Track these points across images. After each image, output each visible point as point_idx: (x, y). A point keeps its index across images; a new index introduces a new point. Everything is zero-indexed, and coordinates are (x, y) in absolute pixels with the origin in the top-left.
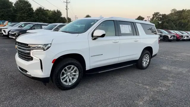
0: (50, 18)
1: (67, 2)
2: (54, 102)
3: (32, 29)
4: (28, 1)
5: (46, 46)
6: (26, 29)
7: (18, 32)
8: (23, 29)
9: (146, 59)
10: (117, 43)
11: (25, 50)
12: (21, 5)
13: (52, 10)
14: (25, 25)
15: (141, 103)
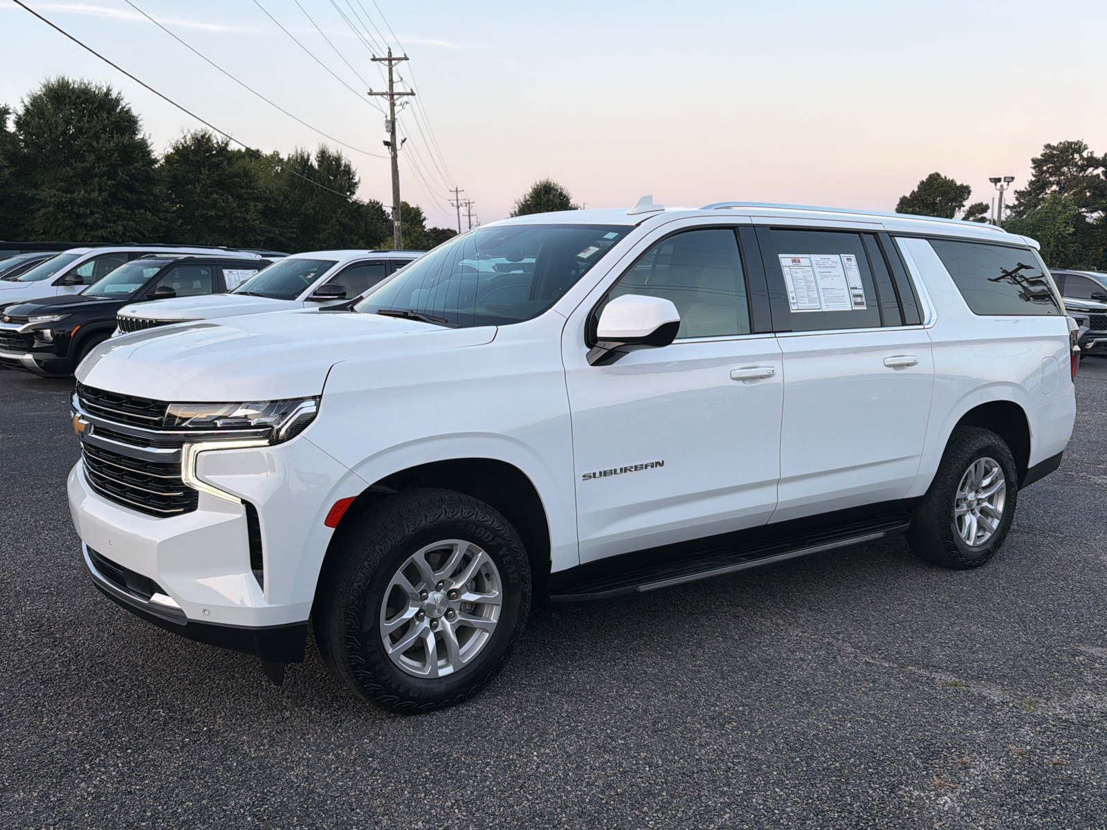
0: (270, 213)
1: (392, 95)
2: (344, 792)
3: (152, 298)
4: (114, 95)
5: (284, 415)
6: (114, 296)
7: (57, 318)
8: (89, 298)
9: (983, 496)
10: (762, 382)
11: (146, 443)
12: (68, 122)
13: (284, 156)
14: (104, 265)
15: (946, 801)
